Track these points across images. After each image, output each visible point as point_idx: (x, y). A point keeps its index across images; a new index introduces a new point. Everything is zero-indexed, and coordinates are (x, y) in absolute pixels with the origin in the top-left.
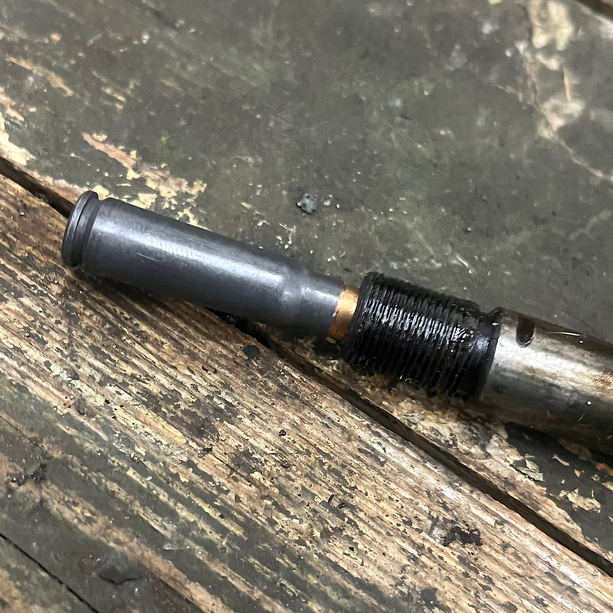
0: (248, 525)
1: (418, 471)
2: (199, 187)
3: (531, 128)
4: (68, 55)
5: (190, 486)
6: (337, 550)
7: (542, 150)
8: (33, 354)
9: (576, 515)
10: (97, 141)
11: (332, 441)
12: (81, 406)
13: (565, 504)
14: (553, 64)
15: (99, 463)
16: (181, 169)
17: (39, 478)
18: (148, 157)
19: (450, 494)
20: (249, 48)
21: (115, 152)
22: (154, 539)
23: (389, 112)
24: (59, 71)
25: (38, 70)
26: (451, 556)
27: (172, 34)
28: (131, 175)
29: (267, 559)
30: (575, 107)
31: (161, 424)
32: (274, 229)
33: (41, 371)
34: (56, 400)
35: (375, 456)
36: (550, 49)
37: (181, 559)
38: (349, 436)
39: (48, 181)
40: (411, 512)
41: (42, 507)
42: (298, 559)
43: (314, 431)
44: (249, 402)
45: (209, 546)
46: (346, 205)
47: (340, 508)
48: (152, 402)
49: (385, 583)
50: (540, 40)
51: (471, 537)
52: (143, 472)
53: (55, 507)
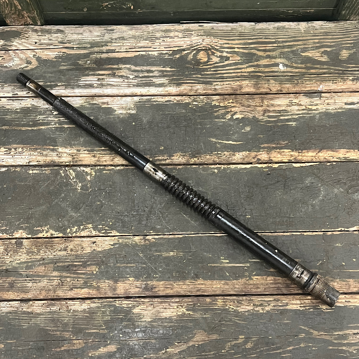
0: (75, 255)
1: (87, 240)
2: (48, 226)
3: (77, 192)
4: (25, 221)
5: (68, 255)
6: (84, 252)
7: (80, 193)
8: (47, 254)
9: (103, 233)
10: (35, 229)
11: (78, 243)
12: (54, 255)
13: (102, 233)
14: (75, 180)
15: (60, 259)
16: (45, 226)
17: (56, 264)
18: (41, 227)
19: (91, 240)
20: (42, 205)
21: (38, 228)
22: (69, 262)
23: (61, 201)
24: (26, 224)
25: (23, 225)
26: (94, 245)
27: (33, 210)
28: (41, 230)
29: (79, 257)
30: (80, 185)
31: (62, 252)
32: (59, 225)
33: (49, 255)
34: (52, 256)
35: (82, 241)
36: (73, 178)
37: (72, 262)
38: (79, 241)
39: (34, 237)
40: (88, 244)
41: (58, 266)
42: (81, 255)
43: (76, 243)
44: (68, 244)
45: (73, 259)
46: (64, 217)
47: (82, 248)
48: (60, 251)
49: (90, 251)
50: (72, 178)
51: (95, 242)
52: (64, 257)
53: (59, 265)
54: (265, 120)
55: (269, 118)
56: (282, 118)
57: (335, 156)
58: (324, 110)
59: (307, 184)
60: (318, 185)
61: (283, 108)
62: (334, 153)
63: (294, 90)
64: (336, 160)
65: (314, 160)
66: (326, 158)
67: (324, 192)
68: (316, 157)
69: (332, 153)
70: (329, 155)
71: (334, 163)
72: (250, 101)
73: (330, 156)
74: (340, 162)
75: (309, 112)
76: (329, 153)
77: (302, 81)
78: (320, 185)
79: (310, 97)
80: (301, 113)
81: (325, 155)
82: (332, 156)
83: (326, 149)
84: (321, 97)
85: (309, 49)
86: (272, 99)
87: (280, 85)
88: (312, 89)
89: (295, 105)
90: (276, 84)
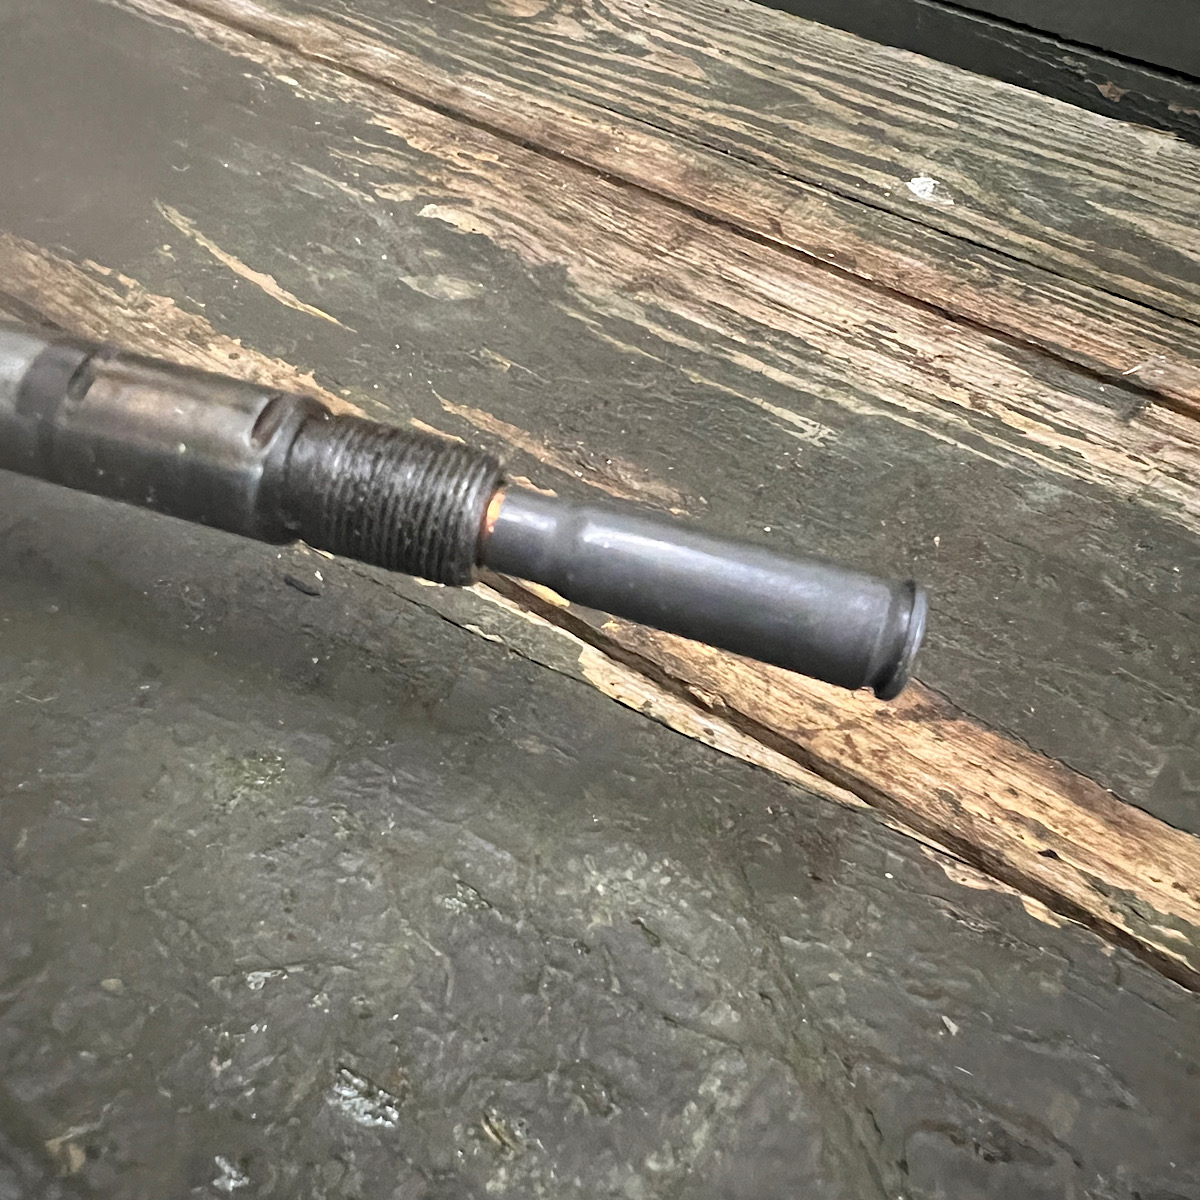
54: (615, 312)
55: (649, 317)
56: (743, 360)
57: (1074, 851)
58: (1127, 487)
59: (588, 903)
60: (703, 998)
61: (799, 329)
62: (1079, 814)
63: (942, 296)
64: (1075, 890)
65: (825, 748)
66: (967, 804)
67: (718, 1141)
68: (858, 738)
69: (1059, 803)
70: (1010, 804)
71: (1035, 908)
72: (602, 207)
73: (1017, 819)
74: (1120, 938)
75: (989, 438)
76: (1020, 782)
77: (1029, 291)
78: (724, 1017)
79: (1039, 377)
80: (913, 409)
81: (974, 781)
82: (1041, 832)
83: (1006, 732)
84: (1135, 413)
85: (1161, 212)
86: (746, 260)
87: (856, 239)
88: (1083, 349)
89: (899, 357)
90: (833, 225)
